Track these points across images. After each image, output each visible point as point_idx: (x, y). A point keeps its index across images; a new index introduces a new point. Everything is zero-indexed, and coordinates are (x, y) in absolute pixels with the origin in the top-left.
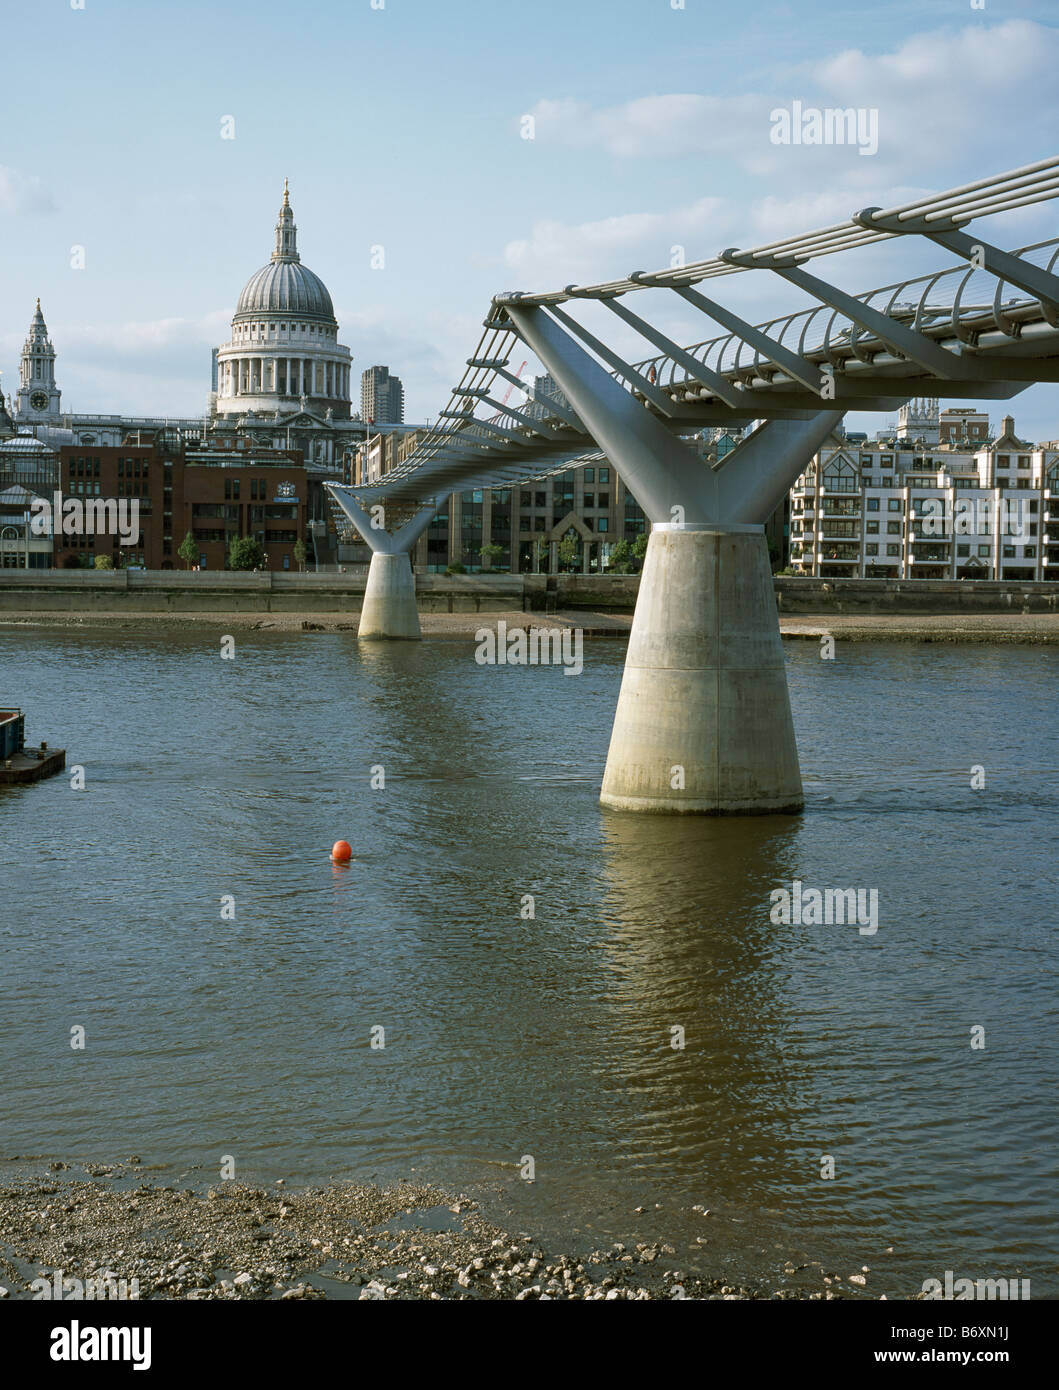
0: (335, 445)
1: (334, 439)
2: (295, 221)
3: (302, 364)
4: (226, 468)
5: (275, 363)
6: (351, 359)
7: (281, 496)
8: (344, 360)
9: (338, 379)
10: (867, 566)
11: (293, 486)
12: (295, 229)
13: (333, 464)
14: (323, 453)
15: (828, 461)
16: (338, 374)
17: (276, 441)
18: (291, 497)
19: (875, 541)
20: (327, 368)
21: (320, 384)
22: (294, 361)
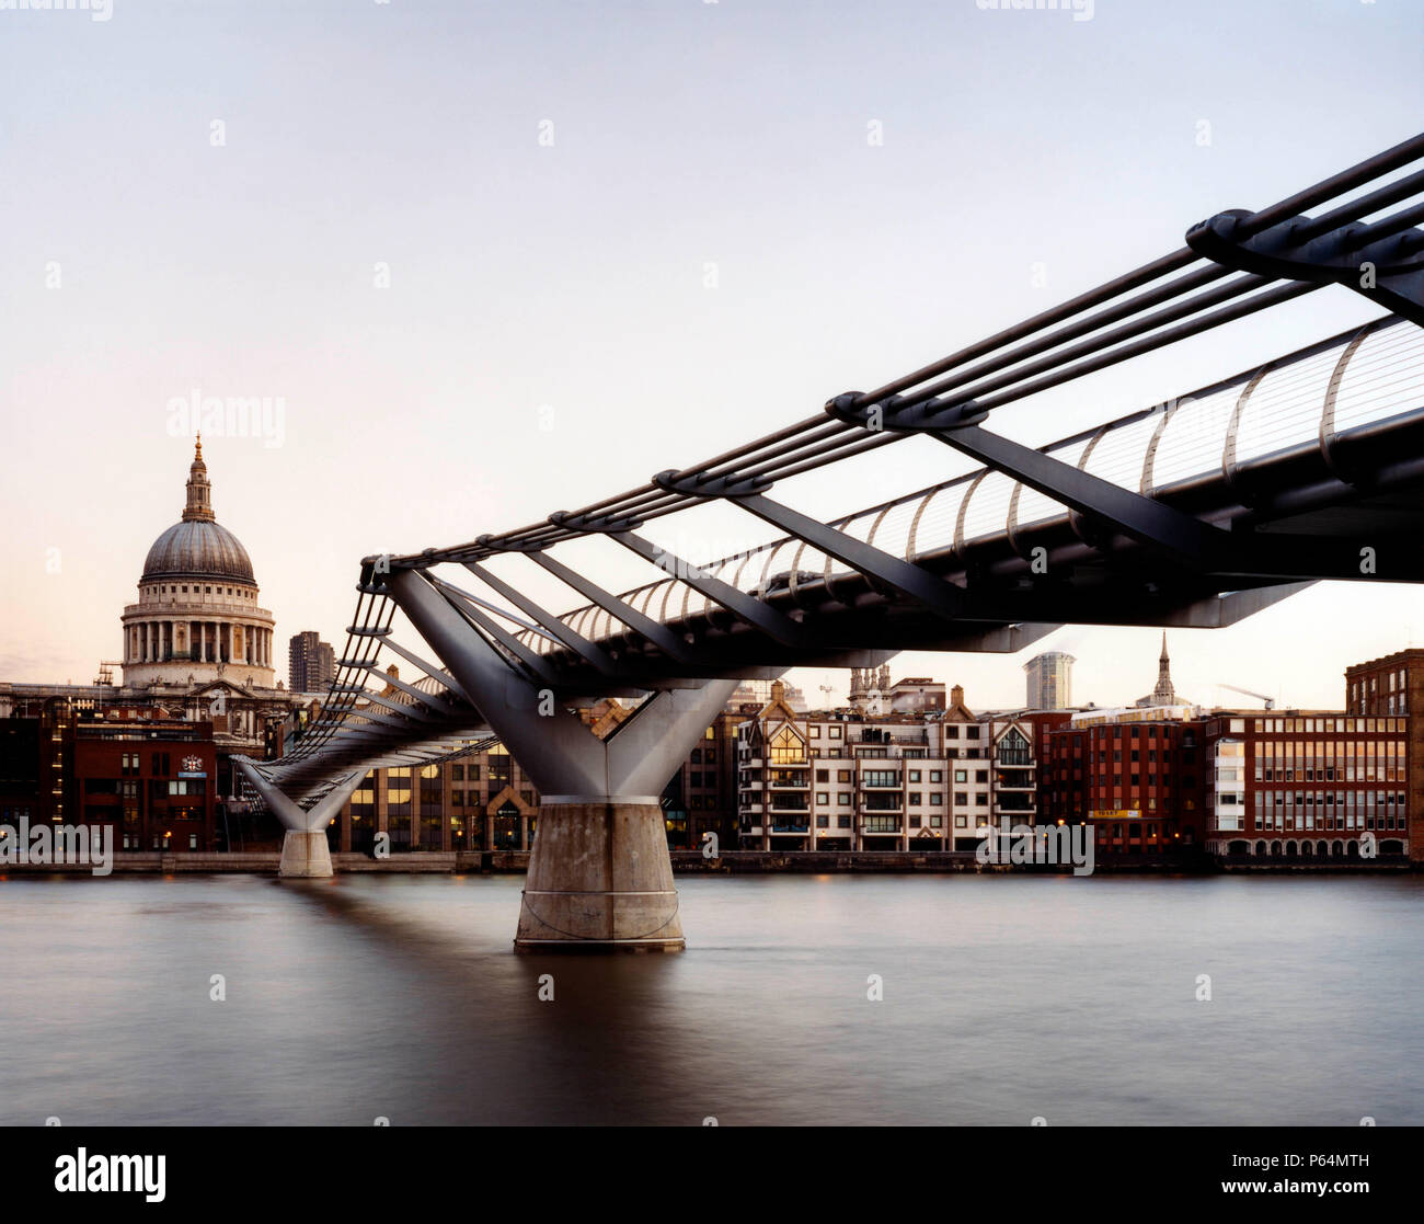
0: (257, 717)
1: (255, 709)
2: (209, 476)
3: (218, 629)
4: (124, 741)
5: (189, 627)
6: (274, 624)
7: (188, 771)
8: (266, 625)
9: (259, 645)
10: (818, 838)
11: (200, 760)
12: (208, 485)
13: (255, 737)
14: (243, 724)
15: (774, 732)
16: (259, 639)
17: (190, 712)
18: (197, 771)
19: (825, 813)
20: (247, 632)
21: (239, 649)
22: (211, 626)
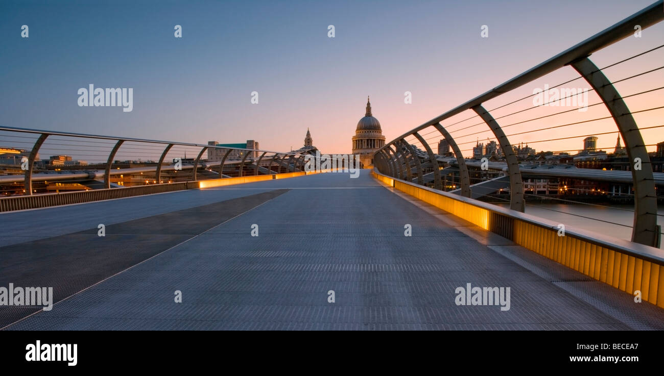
5: (366, 140)
8: (383, 139)
12: (371, 108)
20: (379, 141)
21: (377, 145)
22: (371, 140)
